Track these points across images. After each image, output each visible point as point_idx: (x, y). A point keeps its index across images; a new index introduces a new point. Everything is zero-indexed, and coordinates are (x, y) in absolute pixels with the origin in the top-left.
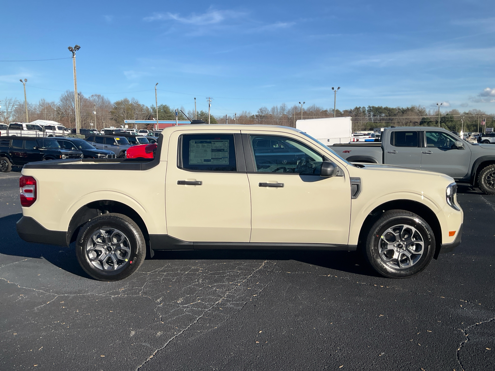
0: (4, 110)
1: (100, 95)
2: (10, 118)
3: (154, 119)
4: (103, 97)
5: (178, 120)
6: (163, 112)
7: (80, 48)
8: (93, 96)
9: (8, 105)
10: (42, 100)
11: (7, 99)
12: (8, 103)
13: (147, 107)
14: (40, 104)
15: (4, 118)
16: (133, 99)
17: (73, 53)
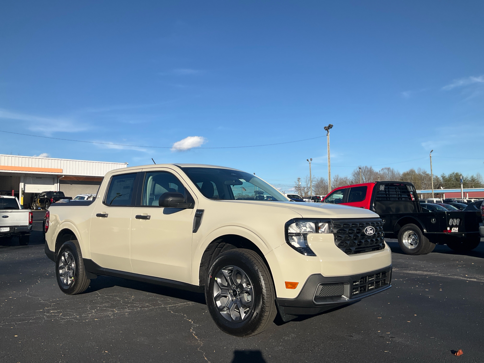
0: (305, 186)
1: (390, 168)
2: (309, 193)
3: (442, 188)
4: (393, 170)
5: (463, 188)
6: (455, 180)
7: (333, 126)
8: (383, 169)
9: (308, 181)
10: (336, 176)
11: (307, 177)
12: (308, 180)
13: (437, 177)
14: (335, 180)
15: (305, 192)
16: (420, 169)
17: (328, 131)
